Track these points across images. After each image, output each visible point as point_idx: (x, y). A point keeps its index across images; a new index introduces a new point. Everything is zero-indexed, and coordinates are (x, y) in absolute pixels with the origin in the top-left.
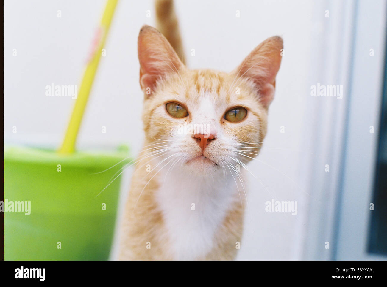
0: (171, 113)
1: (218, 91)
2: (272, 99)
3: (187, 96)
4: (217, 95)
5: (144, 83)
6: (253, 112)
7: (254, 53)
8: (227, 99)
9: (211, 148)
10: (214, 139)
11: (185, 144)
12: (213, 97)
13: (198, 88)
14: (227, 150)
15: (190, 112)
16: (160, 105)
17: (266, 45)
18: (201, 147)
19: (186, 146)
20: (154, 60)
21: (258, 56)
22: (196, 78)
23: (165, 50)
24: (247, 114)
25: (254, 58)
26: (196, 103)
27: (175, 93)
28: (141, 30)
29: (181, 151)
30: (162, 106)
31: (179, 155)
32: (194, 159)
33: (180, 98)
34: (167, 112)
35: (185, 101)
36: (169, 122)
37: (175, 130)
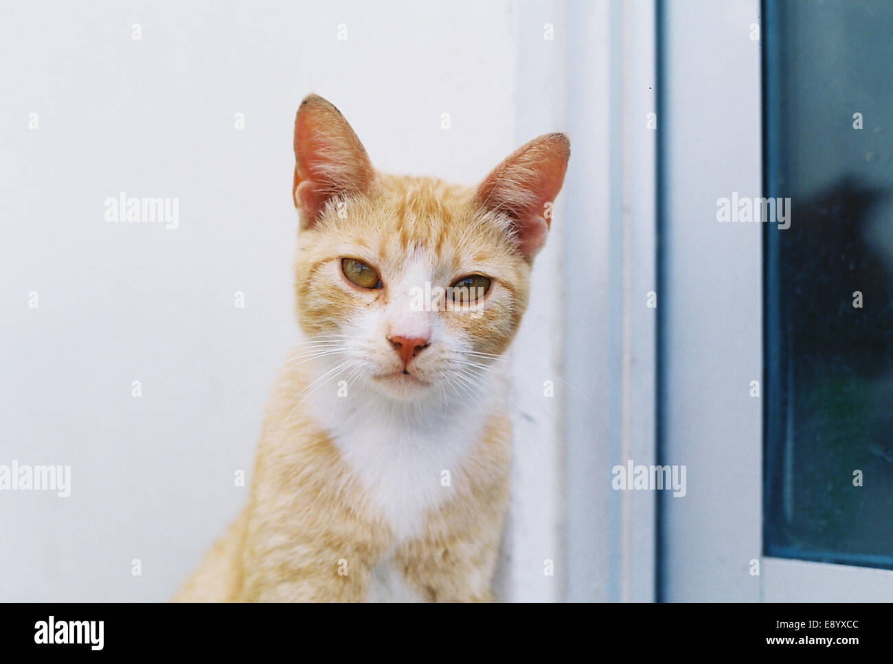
0: (350, 275)
1: (439, 247)
2: (541, 245)
3: (382, 254)
4: (436, 257)
5: (301, 198)
6: (501, 282)
7: (513, 161)
8: (455, 261)
9: (422, 361)
10: (426, 346)
11: (371, 346)
12: (429, 259)
13: (404, 241)
14: (449, 361)
15: (386, 284)
16: (332, 259)
17: (535, 149)
18: (402, 359)
19: (374, 351)
20: (325, 160)
21: (518, 168)
22: (401, 213)
23: (346, 145)
24: (490, 288)
25: (510, 170)
26: (398, 269)
27: (361, 242)
28: (305, 103)
29: (365, 358)
30: (334, 262)
31: (360, 363)
32: (387, 376)
33: (369, 254)
34: (343, 275)
35: (378, 262)
36: (349, 296)
37: (358, 314)
